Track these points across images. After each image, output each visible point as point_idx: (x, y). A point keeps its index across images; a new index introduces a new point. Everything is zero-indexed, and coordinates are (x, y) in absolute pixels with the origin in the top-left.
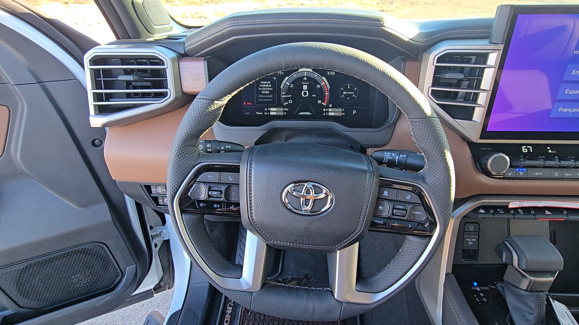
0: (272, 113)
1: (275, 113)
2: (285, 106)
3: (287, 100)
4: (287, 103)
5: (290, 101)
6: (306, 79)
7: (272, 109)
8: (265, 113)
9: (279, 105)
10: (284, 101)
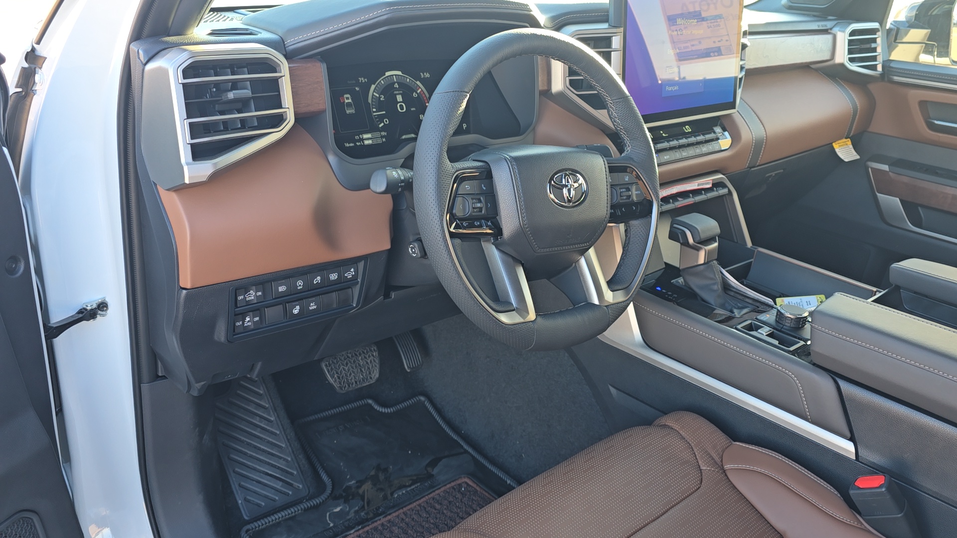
0: (366, 142)
1: (370, 142)
2: (381, 129)
3: (381, 118)
4: (382, 124)
5: (386, 121)
6: (397, 86)
7: (365, 136)
8: (358, 144)
9: (373, 129)
10: (378, 121)
